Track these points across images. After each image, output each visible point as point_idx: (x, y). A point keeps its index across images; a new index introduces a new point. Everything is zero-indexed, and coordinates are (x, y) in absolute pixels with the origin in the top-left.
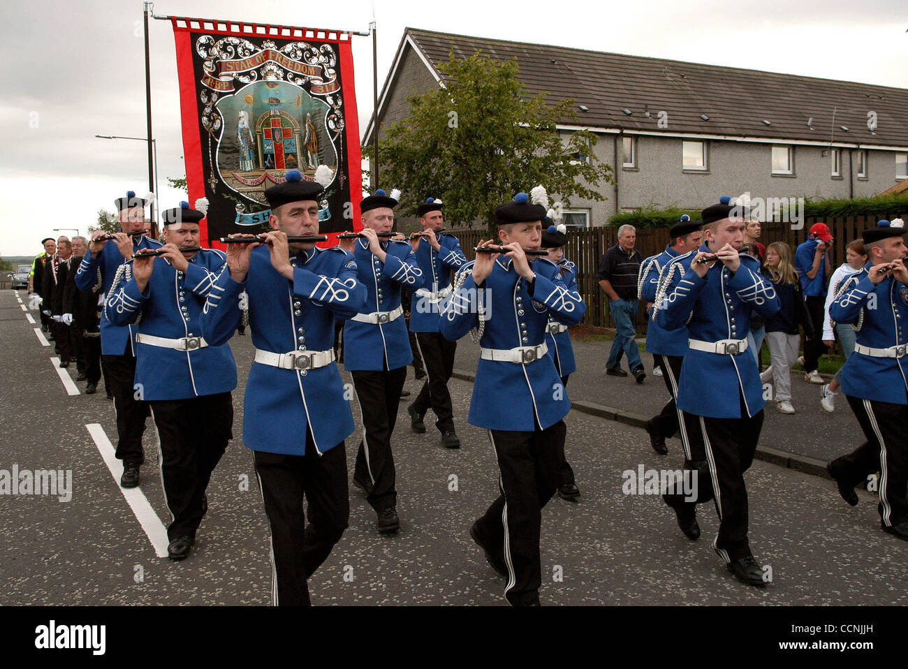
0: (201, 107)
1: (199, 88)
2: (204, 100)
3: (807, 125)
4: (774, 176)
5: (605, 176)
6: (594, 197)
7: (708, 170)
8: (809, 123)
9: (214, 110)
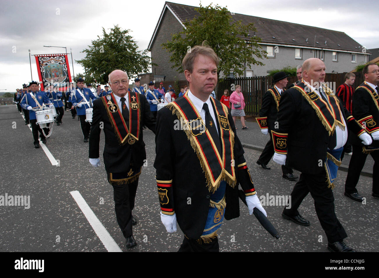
0: (41, 69)
1: (40, 66)
2: (41, 67)
3: (306, 41)
4: (296, 59)
5: (264, 55)
6: (260, 64)
7: (275, 57)
8: (307, 41)
9: (43, 69)
